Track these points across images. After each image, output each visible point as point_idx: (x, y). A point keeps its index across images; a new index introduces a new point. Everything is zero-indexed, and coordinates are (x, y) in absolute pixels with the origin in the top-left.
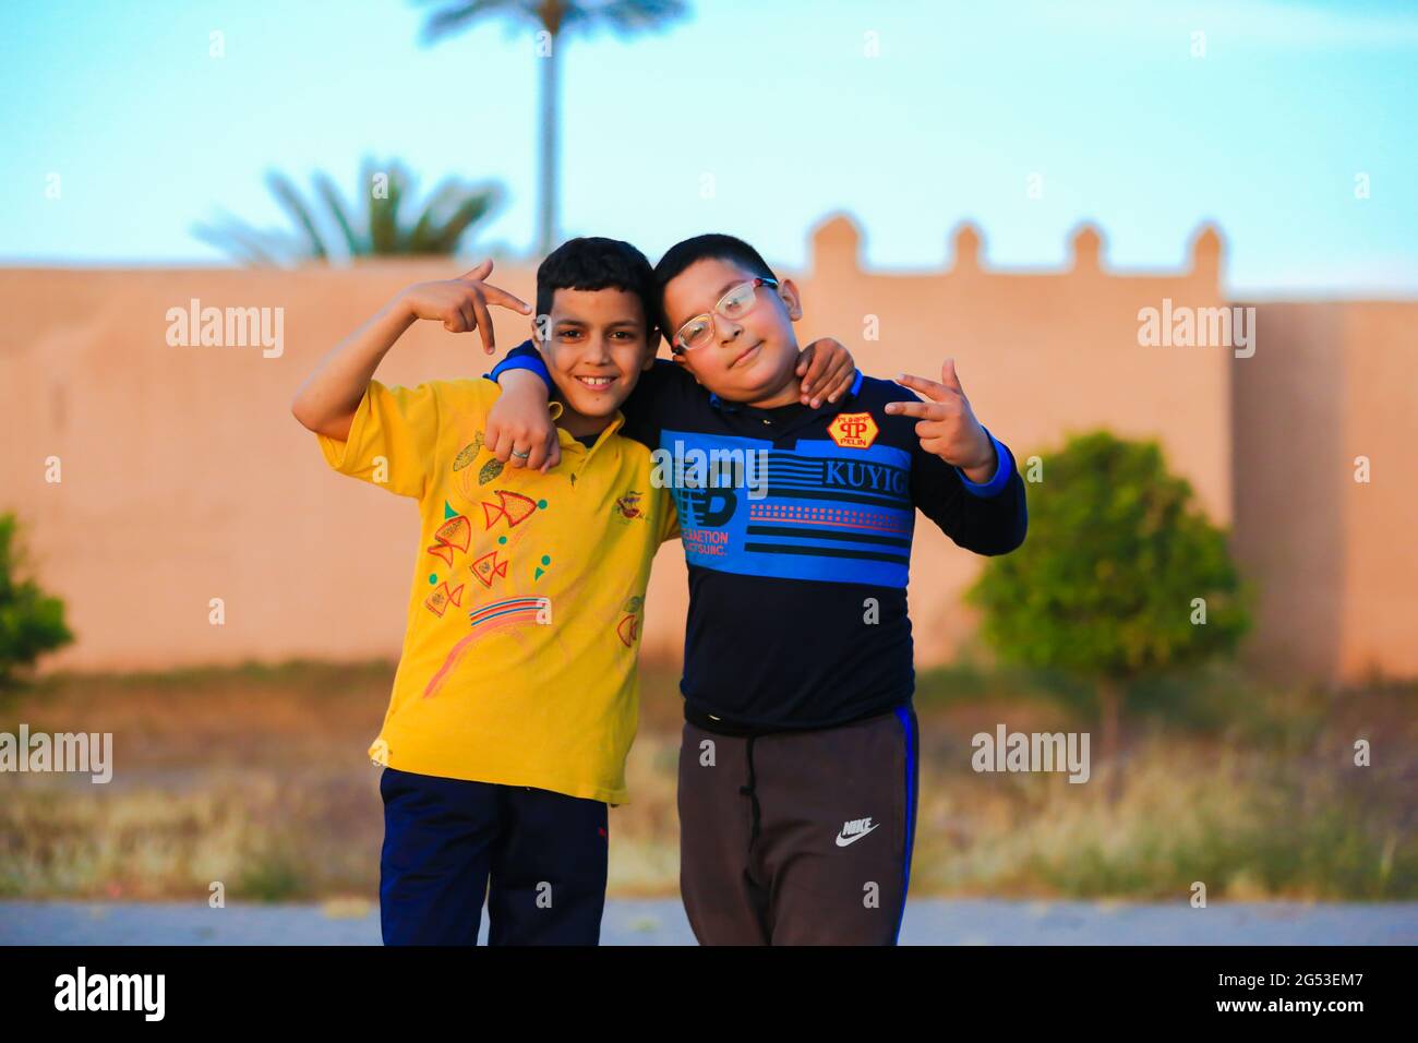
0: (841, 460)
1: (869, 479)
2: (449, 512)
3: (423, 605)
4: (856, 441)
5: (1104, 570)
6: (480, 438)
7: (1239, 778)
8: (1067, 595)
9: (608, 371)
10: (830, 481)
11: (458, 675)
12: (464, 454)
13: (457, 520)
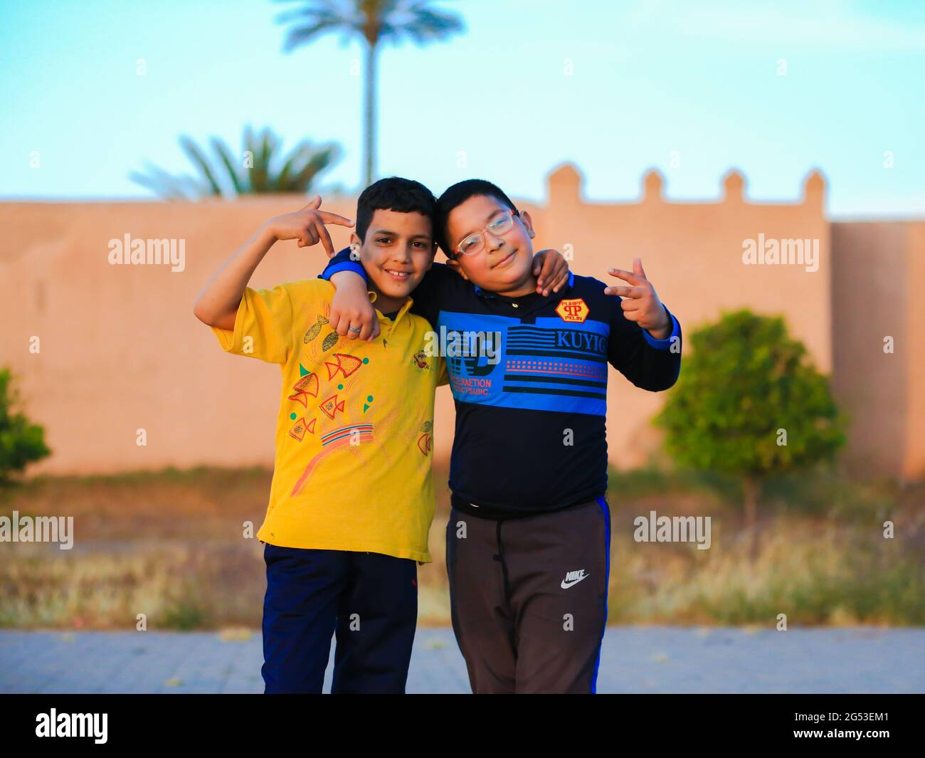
0: (567, 330)
1: (584, 343)
2: (303, 371)
3: (287, 434)
4: (575, 317)
5: (746, 403)
6: (321, 320)
7: (838, 542)
8: (722, 421)
9: (408, 267)
10: (560, 344)
11: (315, 479)
12: (312, 331)
13: (309, 377)
